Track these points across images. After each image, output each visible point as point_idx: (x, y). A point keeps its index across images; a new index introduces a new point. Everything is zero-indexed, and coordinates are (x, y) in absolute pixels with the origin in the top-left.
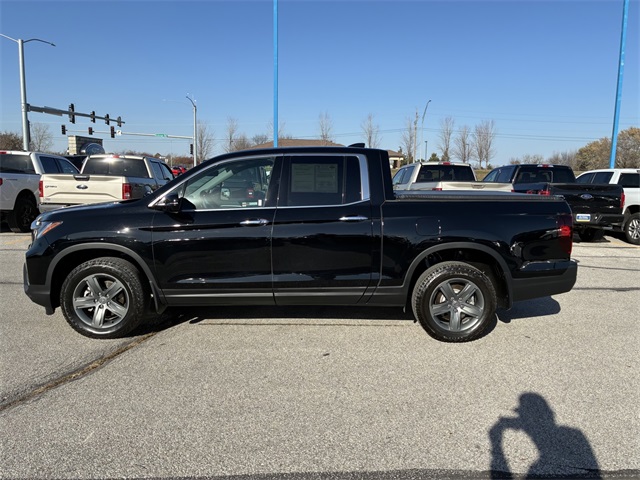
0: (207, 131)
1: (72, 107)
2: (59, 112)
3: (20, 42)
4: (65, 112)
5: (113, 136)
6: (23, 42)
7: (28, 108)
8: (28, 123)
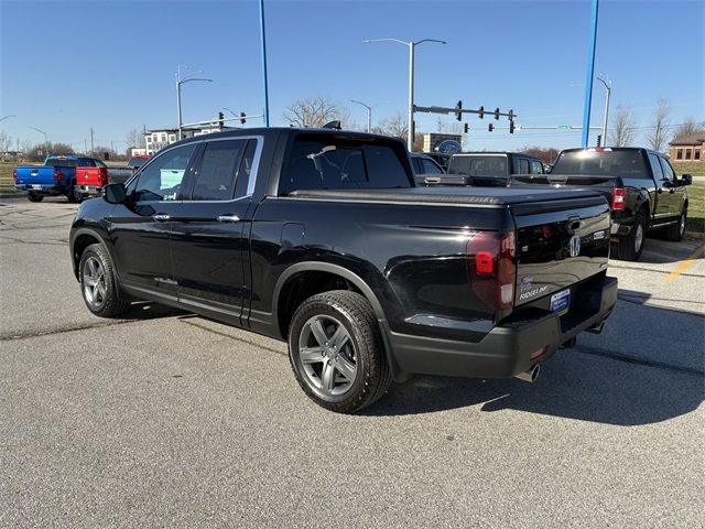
0: (628, 118)
1: (460, 104)
2: (446, 111)
3: (411, 45)
4: (452, 110)
5: (512, 132)
6: (414, 44)
7: (415, 109)
8: (413, 123)
